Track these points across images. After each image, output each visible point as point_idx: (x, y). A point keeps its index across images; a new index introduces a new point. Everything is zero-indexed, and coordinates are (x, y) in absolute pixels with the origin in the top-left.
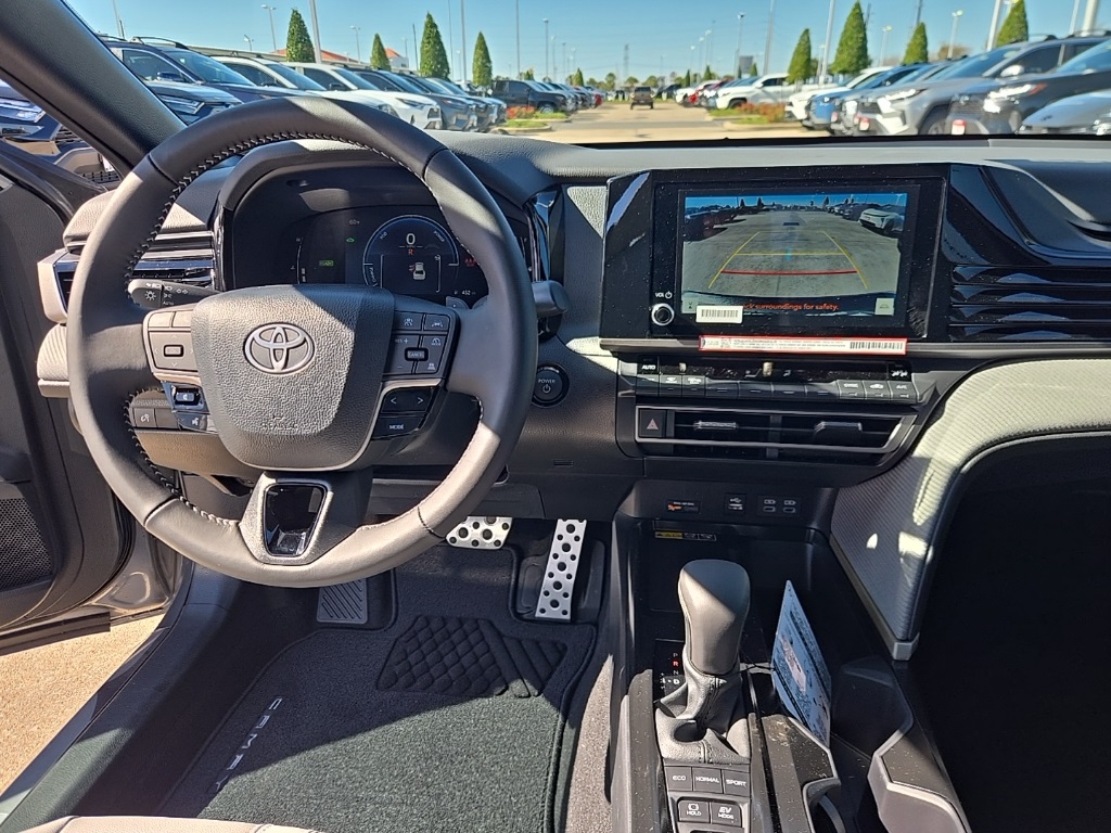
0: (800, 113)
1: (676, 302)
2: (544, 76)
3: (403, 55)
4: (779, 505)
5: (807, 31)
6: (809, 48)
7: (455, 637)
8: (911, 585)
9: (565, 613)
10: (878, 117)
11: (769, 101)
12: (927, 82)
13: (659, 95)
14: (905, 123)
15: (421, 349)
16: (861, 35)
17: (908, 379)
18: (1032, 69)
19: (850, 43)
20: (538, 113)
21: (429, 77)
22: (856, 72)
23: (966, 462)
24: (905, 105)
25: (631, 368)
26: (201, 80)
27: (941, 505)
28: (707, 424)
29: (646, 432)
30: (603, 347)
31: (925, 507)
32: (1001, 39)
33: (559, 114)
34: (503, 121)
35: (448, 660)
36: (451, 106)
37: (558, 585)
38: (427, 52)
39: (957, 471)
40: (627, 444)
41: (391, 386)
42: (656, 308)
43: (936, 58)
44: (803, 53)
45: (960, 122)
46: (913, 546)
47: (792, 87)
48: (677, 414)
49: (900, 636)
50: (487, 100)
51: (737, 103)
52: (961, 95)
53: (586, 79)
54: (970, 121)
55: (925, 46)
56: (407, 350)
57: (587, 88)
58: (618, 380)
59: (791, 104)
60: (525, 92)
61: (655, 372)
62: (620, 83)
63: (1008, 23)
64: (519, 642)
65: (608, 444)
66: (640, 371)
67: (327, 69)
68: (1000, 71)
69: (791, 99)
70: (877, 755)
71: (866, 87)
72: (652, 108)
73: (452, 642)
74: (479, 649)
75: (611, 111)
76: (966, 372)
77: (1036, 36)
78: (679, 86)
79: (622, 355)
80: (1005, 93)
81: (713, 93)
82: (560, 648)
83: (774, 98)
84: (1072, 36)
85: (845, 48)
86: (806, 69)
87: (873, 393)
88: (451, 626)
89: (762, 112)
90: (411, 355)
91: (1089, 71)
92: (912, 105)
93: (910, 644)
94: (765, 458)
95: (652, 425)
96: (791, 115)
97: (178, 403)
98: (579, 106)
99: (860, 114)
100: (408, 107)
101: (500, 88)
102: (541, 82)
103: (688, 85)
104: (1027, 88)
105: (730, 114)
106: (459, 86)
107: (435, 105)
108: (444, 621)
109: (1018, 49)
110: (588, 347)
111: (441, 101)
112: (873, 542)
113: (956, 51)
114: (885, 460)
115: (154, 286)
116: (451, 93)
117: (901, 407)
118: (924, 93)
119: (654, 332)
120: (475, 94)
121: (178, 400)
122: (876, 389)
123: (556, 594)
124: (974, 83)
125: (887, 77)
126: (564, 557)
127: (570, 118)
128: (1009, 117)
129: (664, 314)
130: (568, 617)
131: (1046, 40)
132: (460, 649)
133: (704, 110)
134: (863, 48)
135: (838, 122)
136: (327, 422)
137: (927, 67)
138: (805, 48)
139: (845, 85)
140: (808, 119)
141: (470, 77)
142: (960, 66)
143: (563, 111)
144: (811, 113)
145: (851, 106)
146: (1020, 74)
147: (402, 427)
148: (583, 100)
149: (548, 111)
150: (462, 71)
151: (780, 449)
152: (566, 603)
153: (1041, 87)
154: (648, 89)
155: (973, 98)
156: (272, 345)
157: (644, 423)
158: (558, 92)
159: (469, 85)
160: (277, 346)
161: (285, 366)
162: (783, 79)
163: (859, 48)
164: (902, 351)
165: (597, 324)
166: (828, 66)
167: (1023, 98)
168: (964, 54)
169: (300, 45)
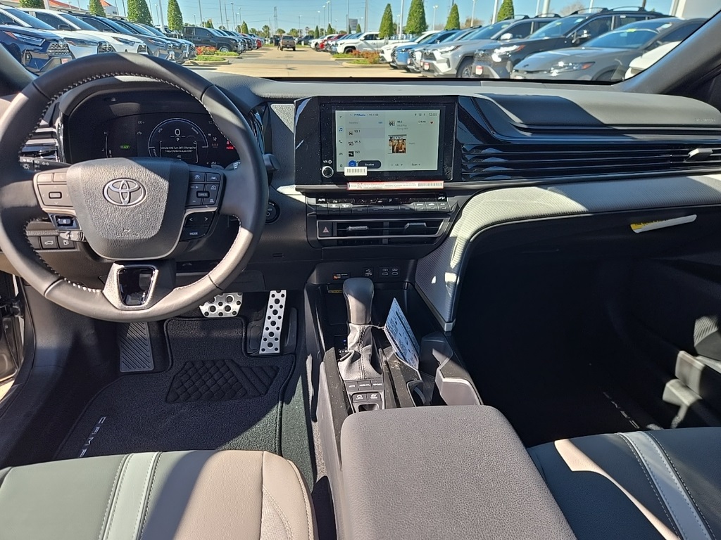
0: (389, 59)
1: (334, 165)
2: (221, 25)
3: (114, 5)
4: (390, 271)
5: (389, 5)
6: (391, 16)
7: (212, 370)
8: (451, 296)
9: (276, 349)
10: (434, 62)
11: (369, 49)
12: (460, 41)
13: (299, 42)
14: (449, 67)
15: (206, 192)
16: (421, 10)
17: (445, 200)
18: (517, 36)
19: (415, 15)
20: (218, 52)
21: (136, 22)
22: (419, 34)
23: (472, 237)
24: (449, 55)
25: (313, 201)
27: (462, 258)
28: (353, 228)
29: (324, 234)
30: (297, 190)
31: (455, 261)
32: (499, 16)
33: (233, 53)
34: (194, 56)
35: (209, 383)
36: (154, 44)
37: (272, 334)
39: (468, 240)
40: (313, 241)
41: (189, 212)
42: (324, 168)
43: (464, 26)
44: (387, 19)
45: (480, 67)
46: (451, 278)
47: (383, 41)
48: (338, 223)
49: (447, 321)
50: (180, 40)
51: (350, 49)
52: (480, 50)
53: (249, 29)
54: (485, 66)
55: (458, 19)
56: (198, 192)
57: (251, 35)
58: (307, 207)
59: (383, 52)
60: (208, 36)
61: (325, 202)
62: (273, 32)
63: (503, 7)
64: (251, 368)
65: (303, 241)
66: (317, 202)
67: (55, 13)
68: (500, 36)
69: (382, 48)
70: (438, 370)
71: (426, 43)
72: (294, 50)
73: (210, 373)
74: (227, 375)
75: (268, 52)
76: (470, 196)
77: (518, 16)
78: (312, 37)
79: (308, 194)
80: (503, 50)
81: (334, 43)
82: (275, 368)
83: (372, 48)
84: (537, 17)
85: (413, 17)
86: (390, 30)
87: (430, 208)
88: (208, 365)
89: (365, 56)
90: (200, 195)
91: (546, 38)
92: (453, 55)
93: (452, 324)
94: (382, 243)
95: (326, 231)
96: (383, 59)
97: (59, 225)
98: (247, 48)
99: (423, 60)
100: (122, 43)
101: (189, 32)
102: (218, 29)
103: (318, 37)
104: (514, 48)
105: (345, 57)
106: (159, 29)
107: (143, 44)
108: (204, 363)
109: (509, 24)
110: (289, 190)
111: (146, 40)
112: (434, 281)
113: (475, 22)
114: (438, 240)
115: (28, 161)
116: (154, 35)
117: (444, 214)
118: (459, 48)
119: (323, 181)
120: (171, 36)
121: (60, 223)
122: (431, 206)
123: (271, 339)
124: (486, 43)
125: (437, 37)
126: (275, 318)
127: (241, 56)
128: (506, 65)
129: (328, 172)
130: (278, 351)
131: (523, 19)
132: (216, 377)
133: (329, 53)
134: (423, 18)
135: (411, 64)
136: (156, 232)
137: (459, 32)
138: (388, 16)
139: (413, 41)
140: (393, 62)
141: (166, 23)
142: (478, 32)
143: (235, 51)
144: (395, 58)
145: (418, 55)
146: (511, 39)
147: (197, 233)
148: (249, 44)
149: (225, 51)
150: (160, 19)
151: (389, 238)
152: (277, 344)
153: (523, 46)
154: (291, 38)
155: (486, 52)
156: (120, 190)
157: (321, 229)
158: (231, 37)
159: (166, 29)
160: (123, 191)
161: (129, 202)
162: (377, 35)
163: (421, 18)
164: (442, 187)
165: (294, 178)
166: (403, 28)
167: (513, 53)
168: (479, 24)
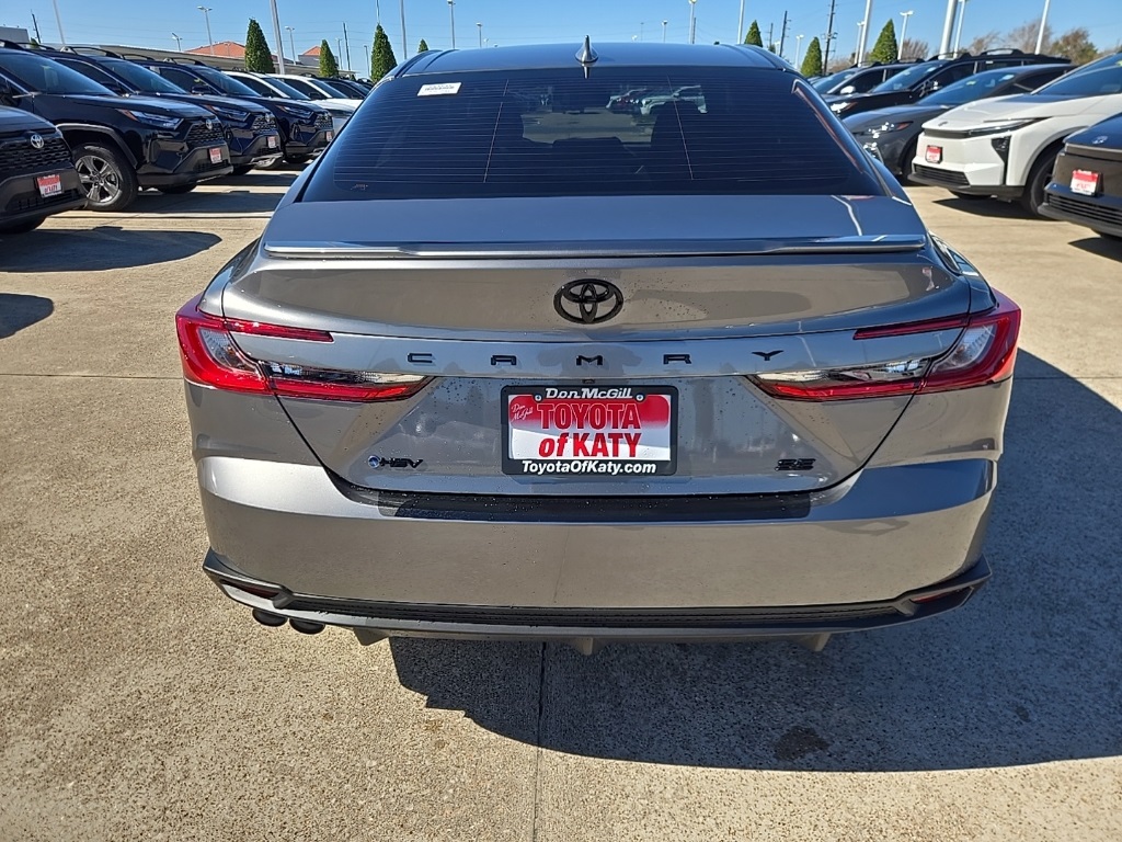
26: (138, 89)
38: (378, 60)
109: (853, 73)
131: (874, 66)
153: (853, 104)
169: (258, 53)
